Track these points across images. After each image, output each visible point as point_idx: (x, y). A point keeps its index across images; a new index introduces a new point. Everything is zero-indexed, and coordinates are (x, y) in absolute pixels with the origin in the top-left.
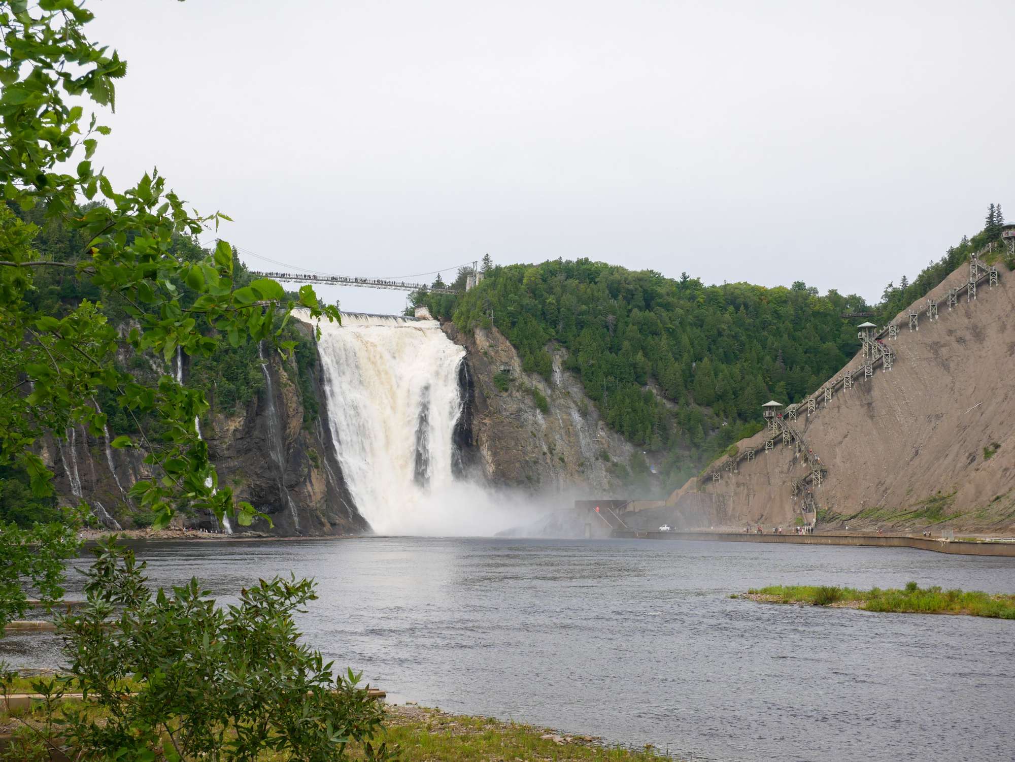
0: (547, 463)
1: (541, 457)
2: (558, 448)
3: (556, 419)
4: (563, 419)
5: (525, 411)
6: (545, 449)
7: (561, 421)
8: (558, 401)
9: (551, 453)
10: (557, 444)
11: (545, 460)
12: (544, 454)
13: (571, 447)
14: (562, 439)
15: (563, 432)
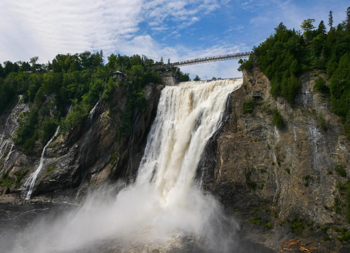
0: (274, 173)
1: (270, 166)
2: (287, 159)
3: (290, 134)
4: (298, 134)
5: (266, 128)
6: (275, 161)
7: (295, 136)
8: (296, 119)
9: (279, 164)
10: (287, 156)
11: (272, 169)
12: (273, 164)
13: (301, 160)
14: (292, 152)
15: (294, 145)
